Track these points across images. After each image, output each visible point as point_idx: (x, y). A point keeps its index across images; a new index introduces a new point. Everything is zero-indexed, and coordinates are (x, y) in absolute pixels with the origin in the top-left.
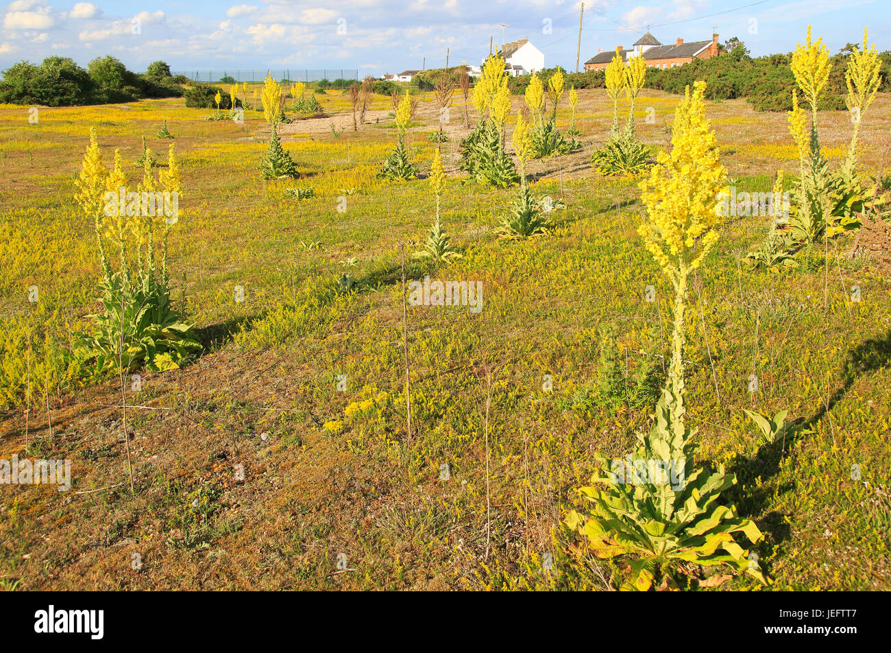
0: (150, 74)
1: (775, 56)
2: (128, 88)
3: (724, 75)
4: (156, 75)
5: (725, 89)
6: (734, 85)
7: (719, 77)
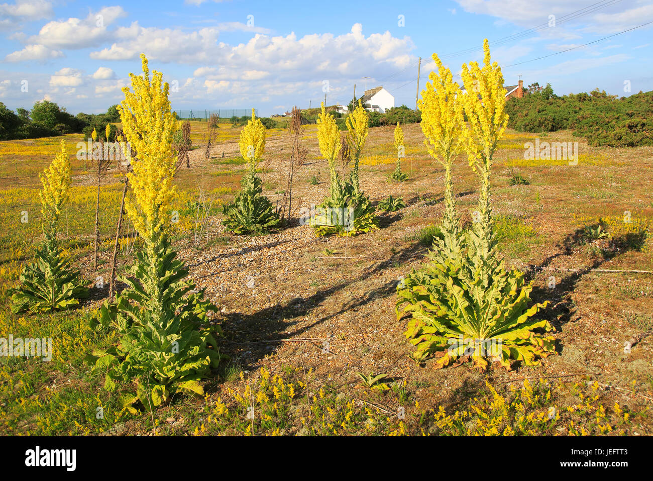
0: (110, 113)
1: (580, 94)
2: (59, 125)
3: (543, 111)
4: (114, 114)
5: (546, 122)
6: (554, 119)
7: (539, 112)
